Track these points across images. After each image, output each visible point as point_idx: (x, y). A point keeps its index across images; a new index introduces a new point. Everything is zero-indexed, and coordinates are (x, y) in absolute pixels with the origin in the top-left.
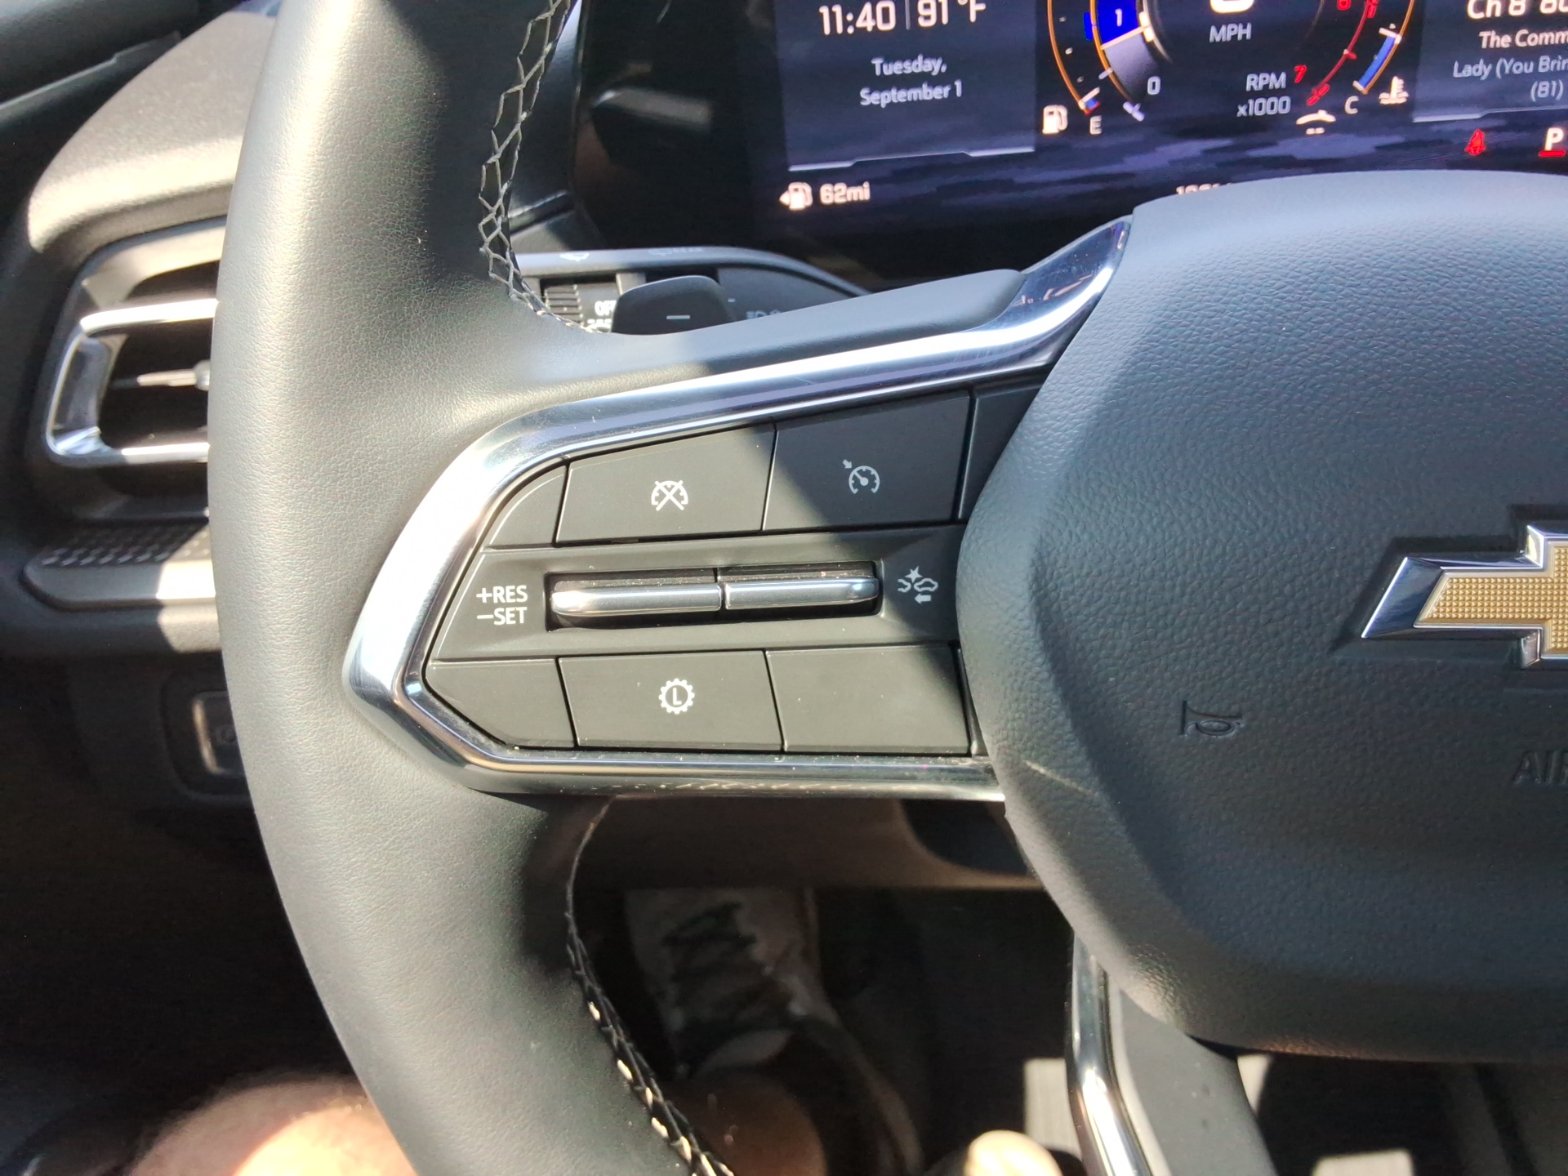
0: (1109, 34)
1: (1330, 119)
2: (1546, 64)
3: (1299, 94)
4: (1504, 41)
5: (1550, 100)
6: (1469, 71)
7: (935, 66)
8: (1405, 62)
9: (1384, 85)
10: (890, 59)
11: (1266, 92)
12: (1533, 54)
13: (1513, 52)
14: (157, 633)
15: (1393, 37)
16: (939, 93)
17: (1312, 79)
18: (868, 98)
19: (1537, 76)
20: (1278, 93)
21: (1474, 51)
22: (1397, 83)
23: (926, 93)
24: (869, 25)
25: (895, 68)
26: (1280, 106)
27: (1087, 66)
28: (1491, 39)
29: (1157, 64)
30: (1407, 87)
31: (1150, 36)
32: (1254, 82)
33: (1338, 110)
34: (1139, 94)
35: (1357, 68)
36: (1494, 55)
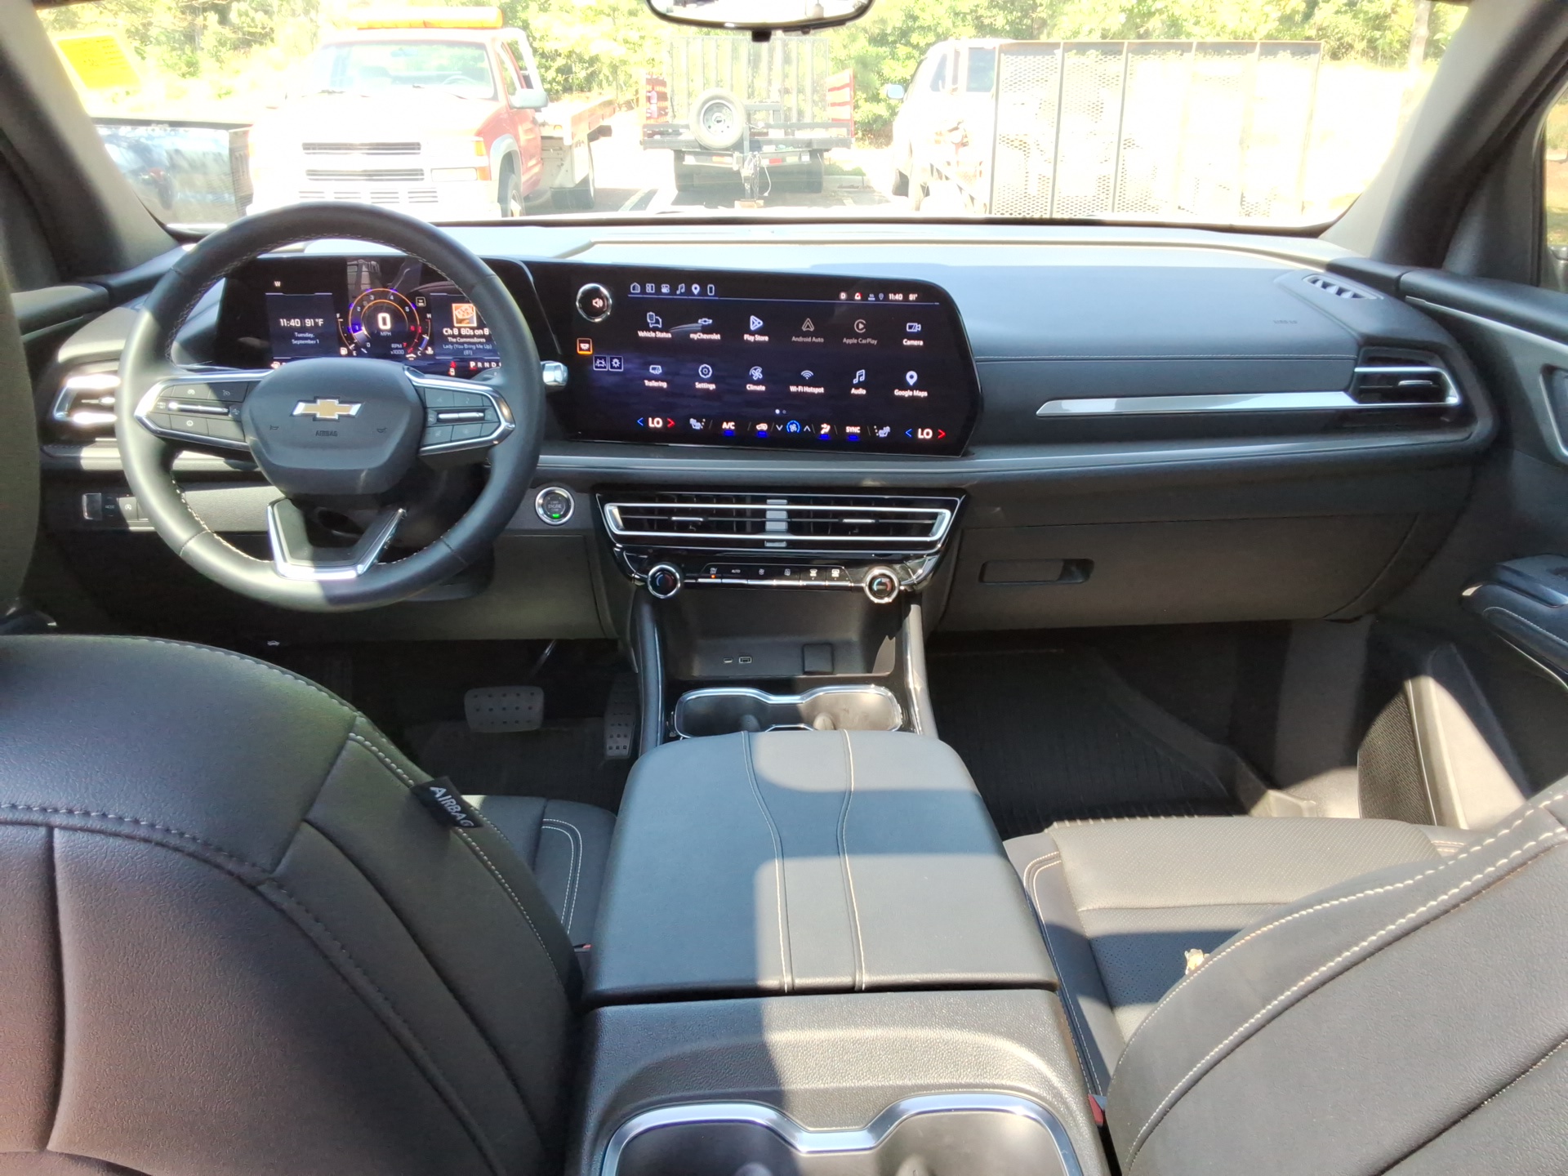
0: (355, 331)
1: (415, 356)
2: (466, 346)
3: (405, 349)
4: (454, 340)
5: (469, 355)
6: (447, 347)
7: (311, 335)
8: (431, 343)
9: (426, 349)
10: (299, 333)
11: (397, 348)
12: (462, 344)
13: (457, 343)
14: (79, 464)
15: (427, 337)
16: (312, 342)
17: (408, 346)
18: (294, 342)
19: (464, 349)
20: (400, 349)
21: (448, 343)
22: (429, 348)
23: (309, 342)
24: (293, 325)
25: (301, 335)
26: (401, 352)
27: (351, 339)
28: (450, 339)
29: (368, 340)
30: (433, 349)
31: (366, 333)
32: (393, 346)
33: (416, 354)
34: (365, 347)
35: (420, 344)
36: (452, 343)
